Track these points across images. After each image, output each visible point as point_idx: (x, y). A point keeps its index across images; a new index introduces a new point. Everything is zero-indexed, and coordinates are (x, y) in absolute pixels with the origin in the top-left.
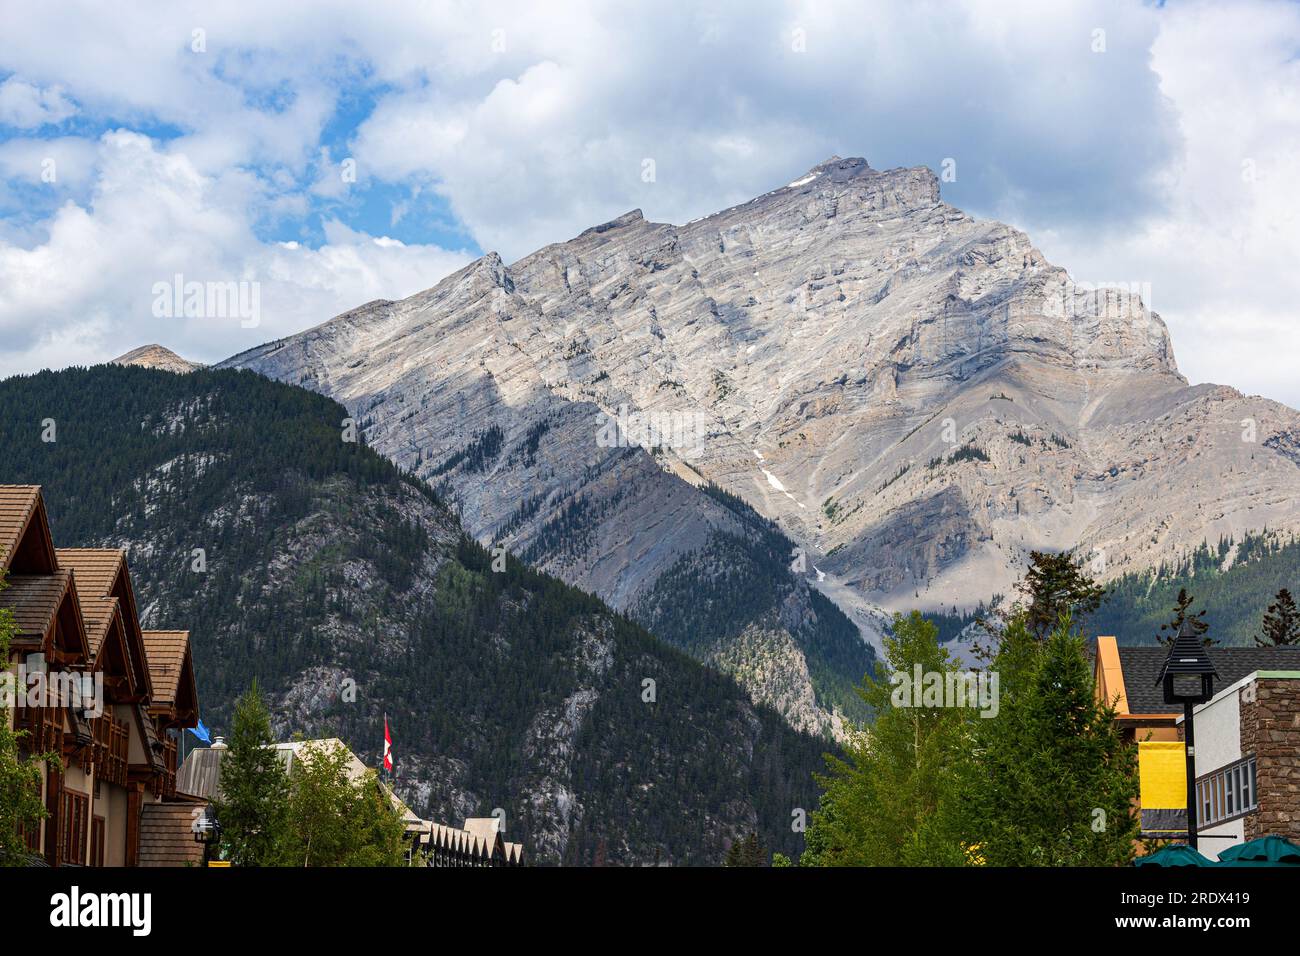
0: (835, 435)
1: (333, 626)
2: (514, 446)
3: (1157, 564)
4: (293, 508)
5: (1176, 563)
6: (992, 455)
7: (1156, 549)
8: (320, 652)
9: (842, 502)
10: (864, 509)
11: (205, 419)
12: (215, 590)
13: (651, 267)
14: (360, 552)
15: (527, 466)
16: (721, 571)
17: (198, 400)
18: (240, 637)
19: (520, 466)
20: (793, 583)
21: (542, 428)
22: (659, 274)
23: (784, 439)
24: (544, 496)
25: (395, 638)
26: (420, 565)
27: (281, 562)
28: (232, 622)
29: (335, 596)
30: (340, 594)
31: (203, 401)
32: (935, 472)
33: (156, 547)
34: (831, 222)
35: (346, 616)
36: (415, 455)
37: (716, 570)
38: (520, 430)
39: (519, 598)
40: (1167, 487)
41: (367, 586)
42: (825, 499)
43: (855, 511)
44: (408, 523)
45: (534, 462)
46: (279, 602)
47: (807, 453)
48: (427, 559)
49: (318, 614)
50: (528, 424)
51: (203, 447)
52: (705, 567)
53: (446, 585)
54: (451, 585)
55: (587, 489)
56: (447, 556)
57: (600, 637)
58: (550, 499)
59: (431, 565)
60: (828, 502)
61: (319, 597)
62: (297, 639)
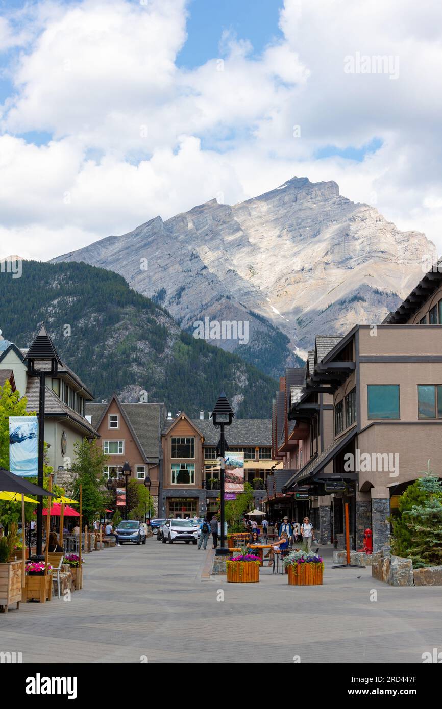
0: (299, 291)
1: (134, 368)
2: (171, 296)
4: (112, 319)
6: (367, 299)
8: (131, 379)
9: (304, 319)
10: (314, 322)
11: (67, 283)
12: (84, 353)
13: (221, 223)
14: (142, 338)
15: (177, 305)
16: (260, 347)
17: (64, 275)
18: (96, 373)
19: (174, 304)
20: (289, 352)
21: (183, 289)
22: (224, 226)
23: (279, 293)
24: (184, 317)
25: (159, 373)
26: (166, 343)
27: (110, 342)
28: (93, 366)
29: (135, 356)
30: (136, 355)
31: (66, 275)
32: (343, 307)
33: (56, 335)
34: (294, 204)
35: (140, 364)
37: (258, 347)
38: (173, 289)
39: (206, 356)
41: (147, 351)
42: (297, 318)
43: (310, 323)
44: (160, 325)
45: (180, 303)
46: (111, 358)
47: (289, 299)
48: (169, 340)
49: (127, 362)
50: (176, 287)
51: (70, 294)
52: (253, 346)
53: (177, 351)
54: (180, 351)
55: (202, 313)
56: (176, 339)
57: (242, 372)
58: (186, 318)
59: (171, 343)
60: (299, 318)
61: (128, 356)
62: (121, 373)
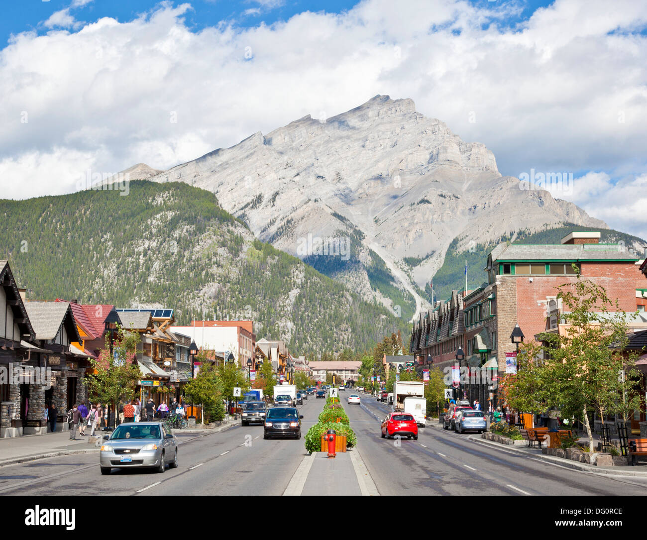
0: (378, 194)
2: (268, 199)
3: (489, 241)
4: (201, 230)
5: (495, 240)
6: (432, 202)
7: (488, 234)
8: (211, 277)
9: (380, 218)
10: (388, 220)
11: (170, 199)
12: (177, 257)
13: (314, 135)
14: (223, 245)
15: (272, 207)
17: (167, 192)
18: (185, 272)
19: (269, 207)
20: (363, 247)
21: (277, 194)
22: (317, 138)
23: (360, 196)
24: (278, 217)
25: (234, 273)
26: (242, 248)
27: (197, 248)
28: (183, 268)
29: (215, 259)
30: (217, 259)
31: (169, 193)
32: (413, 208)
33: (157, 243)
34: (377, 118)
35: (219, 265)
36: (234, 203)
38: (269, 194)
39: (273, 259)
40: (493, 213)
41: (225, 256)
42: (374, 217)
43: (385, 221)
44: (237, 235)
45: (274, 205)
46: (197, 261)
47: (368, 201)
49: (210, 265)
50: (273, 192)
51: (170, 209)
53: (250, 255)
54: (252, 255)
55: (292, 215)
56: (250, 245)
57: (300, 271)
58: (280, 218)
59: (245, 248)
60: (375, 218)
61: (210, 260)
62: (204, 273)
